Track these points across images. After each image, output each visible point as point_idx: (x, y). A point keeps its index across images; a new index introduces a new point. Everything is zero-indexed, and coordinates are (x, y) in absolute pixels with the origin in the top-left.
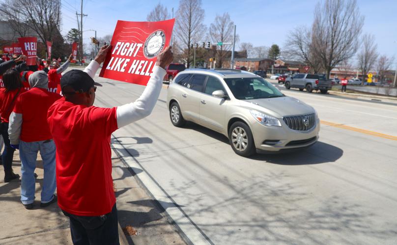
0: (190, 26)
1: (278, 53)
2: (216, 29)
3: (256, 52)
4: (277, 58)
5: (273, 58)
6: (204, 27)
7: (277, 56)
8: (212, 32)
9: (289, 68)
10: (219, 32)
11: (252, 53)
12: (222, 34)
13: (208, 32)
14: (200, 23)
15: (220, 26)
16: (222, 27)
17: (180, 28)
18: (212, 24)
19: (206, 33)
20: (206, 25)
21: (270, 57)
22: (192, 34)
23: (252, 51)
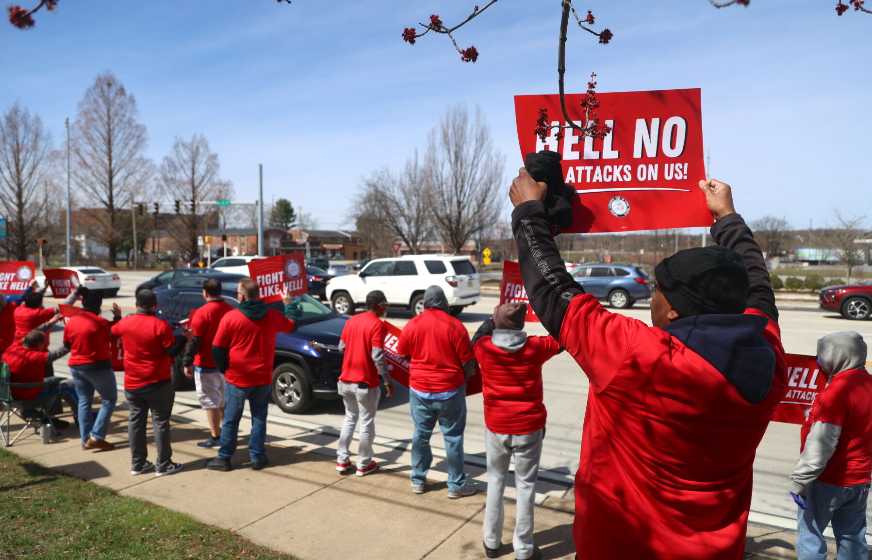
0: (110, 160)
1: (292, 216)
2: (176, 169)
3: (245, 216)
4: (290, 225)
5: (282, 226)
6: (148, 165)
7: (290, 222)
8: (169, 176)
9: (325, 246)
10: (184, 176)
11: (235, 218)
12: (192, 181)
13: (158, 175)
14: (137, 156)
15: (185, 161)
16: (190, 164)
17: (84, 164)
18: (166, 158)
19: (152, 178)
20: (151, 160)
21: (274, 224)
22: (115, 180)
23: (235, 214)
